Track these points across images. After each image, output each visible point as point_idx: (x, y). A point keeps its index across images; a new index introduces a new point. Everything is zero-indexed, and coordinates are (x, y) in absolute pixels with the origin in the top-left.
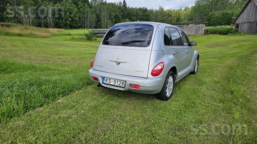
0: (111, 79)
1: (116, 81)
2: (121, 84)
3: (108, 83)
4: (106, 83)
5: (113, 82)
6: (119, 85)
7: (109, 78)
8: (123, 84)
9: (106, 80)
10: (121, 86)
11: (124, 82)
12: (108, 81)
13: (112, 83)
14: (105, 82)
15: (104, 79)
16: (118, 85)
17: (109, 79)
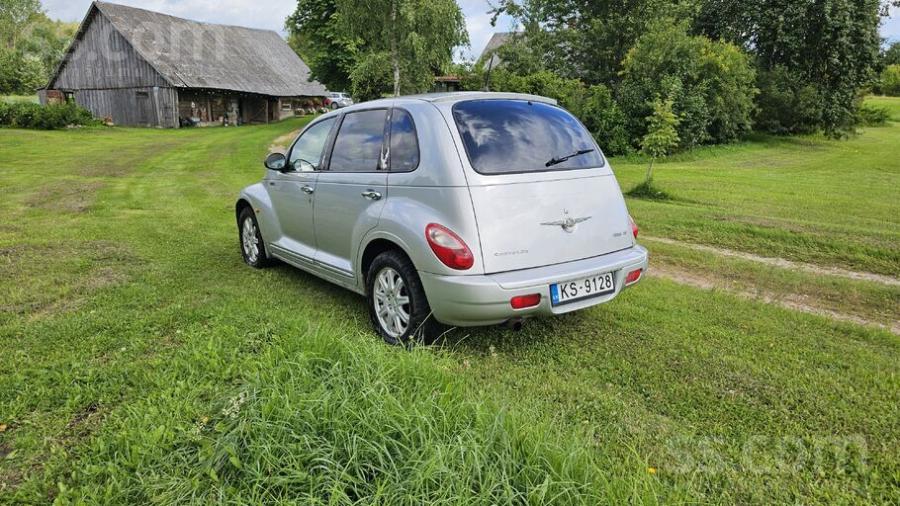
0: (575, 280)
1: (591, 280)
2: (604, 285)
3: (571, 297)
4: (566, 298)
5: (585, 288)
6: (601, 288)
7: (568, 281)
8: (608, 281)
9: (563, 291)
10: (607, 289)
11: (610, 275)
12: (568, 290)
13: (582, 293)
14: (560, 300)
15: (557, 291)
16: (599, 291)
17: (569, 285)
